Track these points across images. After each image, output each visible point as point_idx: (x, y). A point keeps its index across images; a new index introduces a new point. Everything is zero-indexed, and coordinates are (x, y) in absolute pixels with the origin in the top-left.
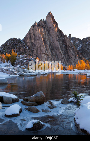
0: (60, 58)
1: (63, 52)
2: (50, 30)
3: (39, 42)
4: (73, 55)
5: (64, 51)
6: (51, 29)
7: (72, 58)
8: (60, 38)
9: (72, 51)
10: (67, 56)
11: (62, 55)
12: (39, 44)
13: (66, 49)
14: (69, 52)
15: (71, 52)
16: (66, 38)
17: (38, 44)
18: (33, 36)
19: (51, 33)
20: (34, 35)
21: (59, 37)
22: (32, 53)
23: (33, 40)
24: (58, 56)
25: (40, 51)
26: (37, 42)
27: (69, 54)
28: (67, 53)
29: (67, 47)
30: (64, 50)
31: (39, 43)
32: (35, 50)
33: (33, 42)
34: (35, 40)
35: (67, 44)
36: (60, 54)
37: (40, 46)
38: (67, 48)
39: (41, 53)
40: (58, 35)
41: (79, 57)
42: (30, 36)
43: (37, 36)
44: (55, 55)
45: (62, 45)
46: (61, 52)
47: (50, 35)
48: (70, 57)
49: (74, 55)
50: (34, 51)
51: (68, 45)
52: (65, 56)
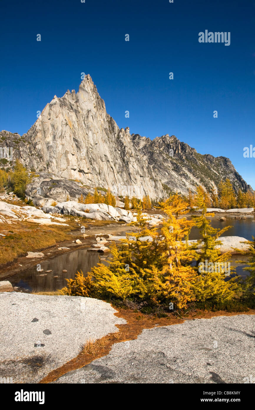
0: (111, 180)
1: (117, 166)
2: (88, 117)
3: (64, 142)
4: (138, 173)
5: (120, 165)
6: (90, 114)
7: (136, 179)
8: (110, 135)
9: (136, 166)
10: (125, 175)
11: (115, 174)
12: (63, 148)
13: (124, 160)
14: (130, 166)
15: (134, 166)
16: (122, 136)
17: (60, 147)
18: (51, 128)
19: (90, 124)
20: (53, 126)
21: (107, 134)
22: (48, 168)
23: (49, 139)
24: (107, 175)
25: (66, 162)
26: (59, 141)
27: (131, 171)
28: (125, 169)
29: (124, 155)
30: (119, 161)
31: (63, 145)
32: (54, 161)
33: (49, 143)
34: (54, 137)
35: (126, 148)
36: (110, 170)
37: (66, 153)
38: (125, 158)
39: (69, 167)
40: (105, 129)
41: (152, 178)
42: (44, 129)
43: (60, 128)
44: (100, 174)
45: (115, 150)
46: (112, 168)
47: (88, 128)
48: (132, 179)
49: (141, 174)
50: (52, 162)
51: (128, 153)
52: (121, 176)
